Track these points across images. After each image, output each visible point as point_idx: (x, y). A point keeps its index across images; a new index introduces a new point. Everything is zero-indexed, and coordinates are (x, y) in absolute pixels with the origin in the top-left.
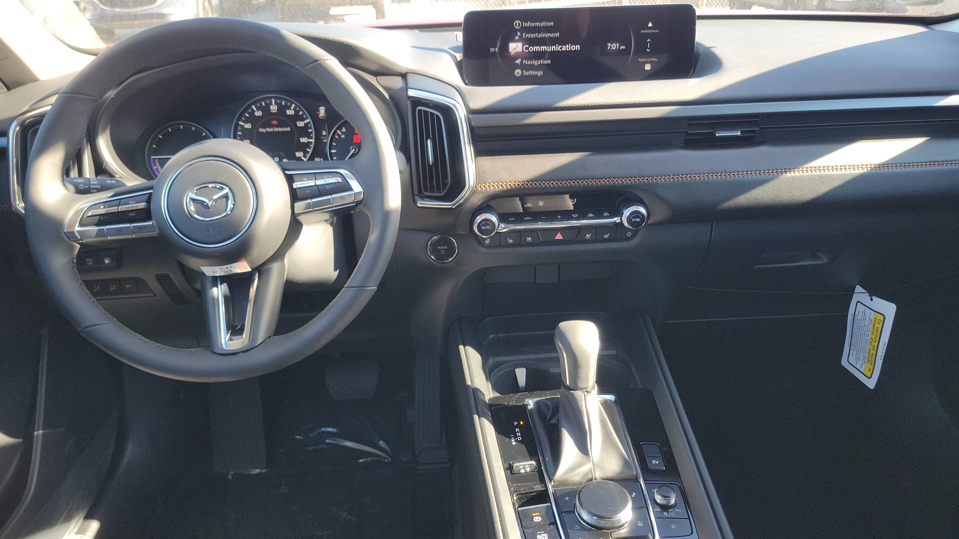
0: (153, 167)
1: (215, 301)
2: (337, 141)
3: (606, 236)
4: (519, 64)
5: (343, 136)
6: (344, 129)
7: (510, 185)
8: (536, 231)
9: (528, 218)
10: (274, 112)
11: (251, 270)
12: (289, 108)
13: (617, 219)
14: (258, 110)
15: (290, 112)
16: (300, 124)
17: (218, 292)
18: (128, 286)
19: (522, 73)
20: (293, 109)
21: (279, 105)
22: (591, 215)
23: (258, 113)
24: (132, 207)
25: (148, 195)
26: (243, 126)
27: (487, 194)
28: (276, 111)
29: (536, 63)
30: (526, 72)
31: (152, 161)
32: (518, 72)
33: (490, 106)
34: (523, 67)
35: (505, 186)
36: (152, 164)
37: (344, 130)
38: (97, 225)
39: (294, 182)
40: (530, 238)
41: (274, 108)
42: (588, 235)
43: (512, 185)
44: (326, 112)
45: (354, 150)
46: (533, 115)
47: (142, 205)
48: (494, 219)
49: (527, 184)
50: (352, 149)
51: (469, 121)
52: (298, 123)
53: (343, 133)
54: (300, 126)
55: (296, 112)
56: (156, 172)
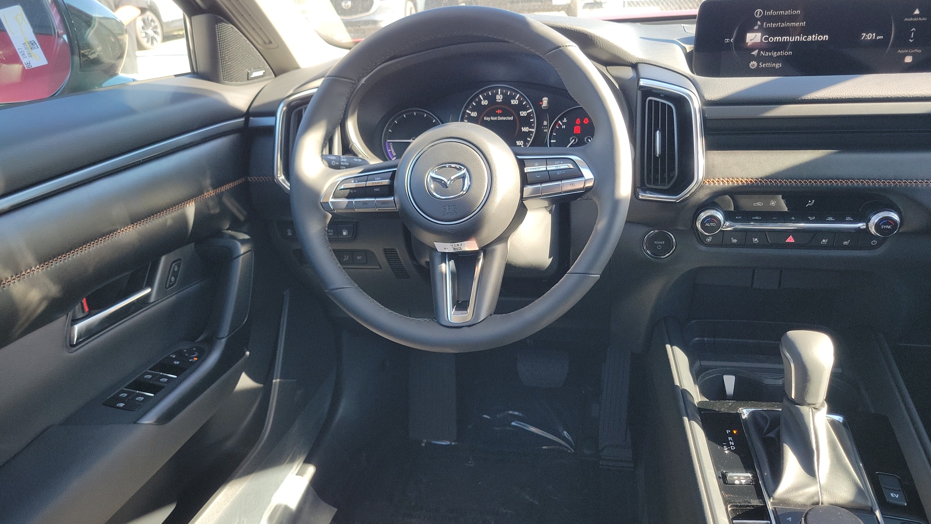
0: (388, 150)
1: (443, 276)
2: (557, 131)
3: (846, 243)
4: (756, 56)
5: (564, 127)
6: (565, 119)
7: (742, 181)
8: (765, 232)
9: (757, 218)
10: (499, 101)
11: (478, 249)
12: (514, 98)
13: (862, 225)
14: (484, 99)
15: (514, 102)
16: (523, 114)
17: (446, 268)
18: (358, 258)
19: (758, 65)
20: (518, 99)
21: (504, 95)
22: (830, 219)
23: (485, 103)
24: (378, 183)
25: (392, 172)
26: (470, 114)
27: (715, 190)
28: (501, 101)
29: (775, 54)
30: (762, 64)
31: (387, 145)
32: (753, 64)
33: (728, 97)
34: (759, 59)
35: (736, 182)
36: (387, 147)
37: (565, 120)
38: (347, 197)
39: (525, 167)
40: (756, 239)
41: (499, 98)
42: (824, 241)
43: (744, 181)
44: (549, 102)
45: (573, 140)
46: (774, 108)
47: (386, 182)
48: (720, 216)
49: (761, 182)
50: (572, 140)
51: (703, 112)
52: (521, 113)
53: (564, 124)
54: (522, 115)
55: (520, 102)
56: (390, 154)
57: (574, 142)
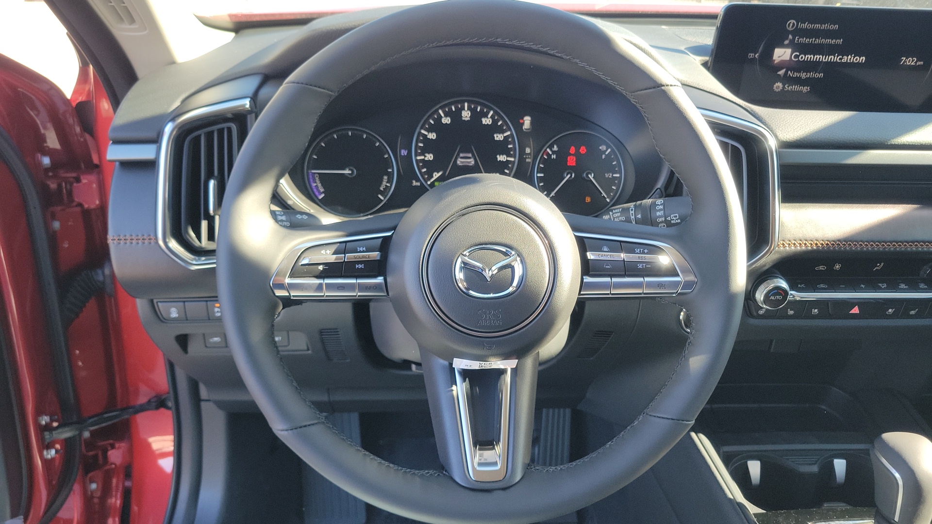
0: (312, 184)
2: (543, 161)
3: (913, 312)
4: (782, 76)
5: (554, 157)
6: (555, 146)
7: (816, 244)
8: (828, 301)
10: (466, 119)
12: (486, 116)
14: (446, 116)
15: (486, 121)
16: (499, 137)
19: (784, 87)
20: (491, 117)
21: (473, 111)
22: (904, 286)
23: (446, 120)
26: (426, 135)
28: (468, 119)
29: (803, 75)
30: (788, 87)
31: (311, 177)
32: (778, 86)
33: (806, 137)
34: (786, 79)
35: (809, 245)
36: (311, 180)
37: (555, 148)
39: (587, 250)
40: (816, 310)
41: (466, 115)
42: (890, 310)
43: (819, 245)
44: (532, 123)
45: (569, 176)
48: (784, 284)
50: (567, 175)
52: (495, 136)
53: (554, 152)
54: (498, 139)
55: (495, 122)
56: (315, 190)
57: (570, 177)
